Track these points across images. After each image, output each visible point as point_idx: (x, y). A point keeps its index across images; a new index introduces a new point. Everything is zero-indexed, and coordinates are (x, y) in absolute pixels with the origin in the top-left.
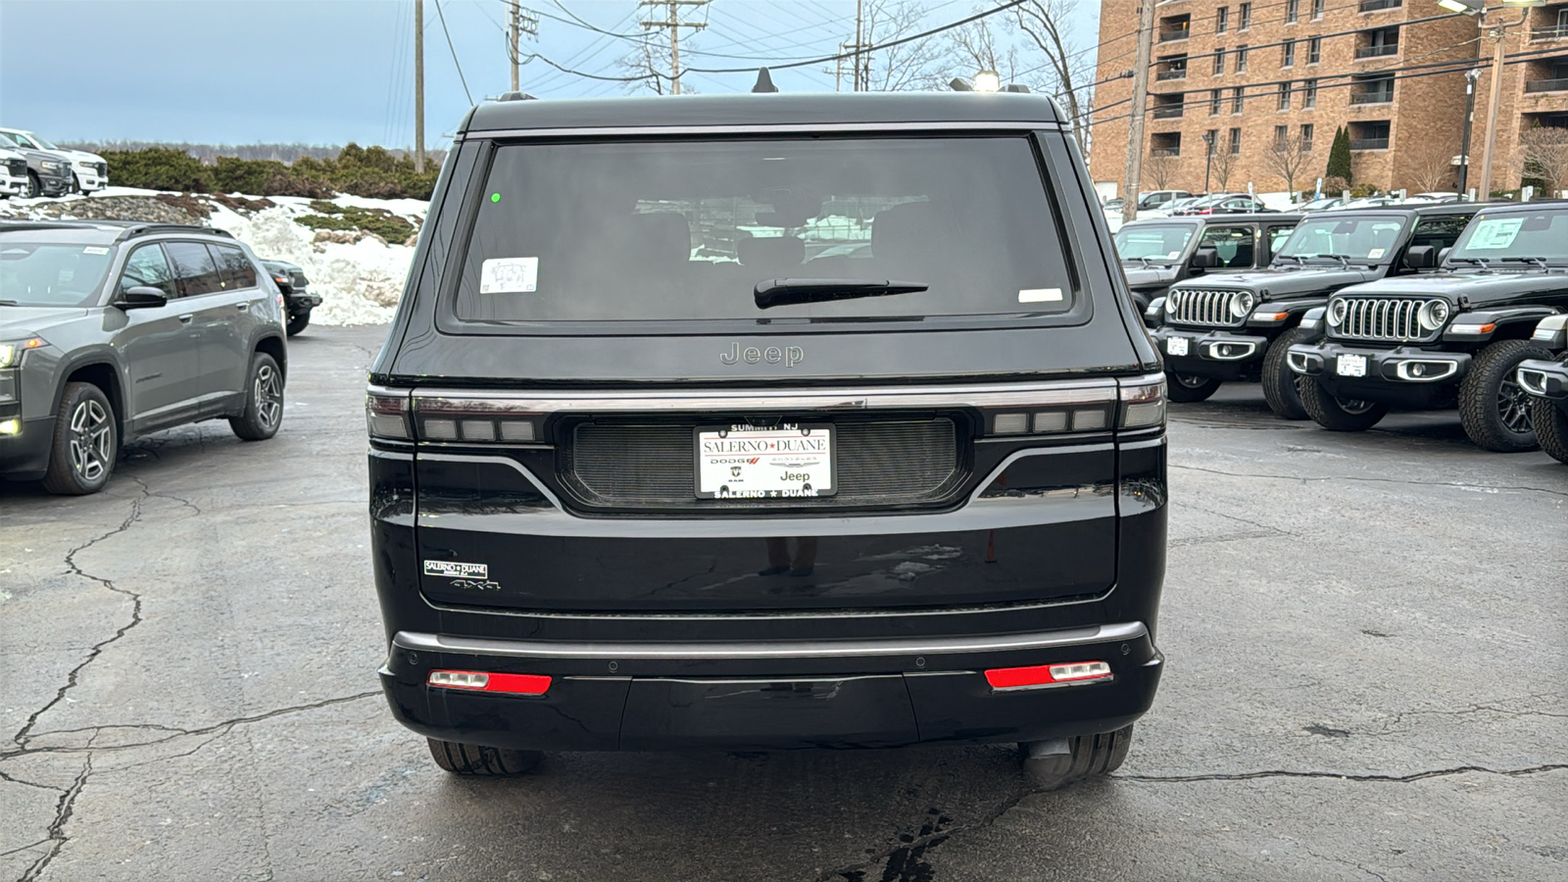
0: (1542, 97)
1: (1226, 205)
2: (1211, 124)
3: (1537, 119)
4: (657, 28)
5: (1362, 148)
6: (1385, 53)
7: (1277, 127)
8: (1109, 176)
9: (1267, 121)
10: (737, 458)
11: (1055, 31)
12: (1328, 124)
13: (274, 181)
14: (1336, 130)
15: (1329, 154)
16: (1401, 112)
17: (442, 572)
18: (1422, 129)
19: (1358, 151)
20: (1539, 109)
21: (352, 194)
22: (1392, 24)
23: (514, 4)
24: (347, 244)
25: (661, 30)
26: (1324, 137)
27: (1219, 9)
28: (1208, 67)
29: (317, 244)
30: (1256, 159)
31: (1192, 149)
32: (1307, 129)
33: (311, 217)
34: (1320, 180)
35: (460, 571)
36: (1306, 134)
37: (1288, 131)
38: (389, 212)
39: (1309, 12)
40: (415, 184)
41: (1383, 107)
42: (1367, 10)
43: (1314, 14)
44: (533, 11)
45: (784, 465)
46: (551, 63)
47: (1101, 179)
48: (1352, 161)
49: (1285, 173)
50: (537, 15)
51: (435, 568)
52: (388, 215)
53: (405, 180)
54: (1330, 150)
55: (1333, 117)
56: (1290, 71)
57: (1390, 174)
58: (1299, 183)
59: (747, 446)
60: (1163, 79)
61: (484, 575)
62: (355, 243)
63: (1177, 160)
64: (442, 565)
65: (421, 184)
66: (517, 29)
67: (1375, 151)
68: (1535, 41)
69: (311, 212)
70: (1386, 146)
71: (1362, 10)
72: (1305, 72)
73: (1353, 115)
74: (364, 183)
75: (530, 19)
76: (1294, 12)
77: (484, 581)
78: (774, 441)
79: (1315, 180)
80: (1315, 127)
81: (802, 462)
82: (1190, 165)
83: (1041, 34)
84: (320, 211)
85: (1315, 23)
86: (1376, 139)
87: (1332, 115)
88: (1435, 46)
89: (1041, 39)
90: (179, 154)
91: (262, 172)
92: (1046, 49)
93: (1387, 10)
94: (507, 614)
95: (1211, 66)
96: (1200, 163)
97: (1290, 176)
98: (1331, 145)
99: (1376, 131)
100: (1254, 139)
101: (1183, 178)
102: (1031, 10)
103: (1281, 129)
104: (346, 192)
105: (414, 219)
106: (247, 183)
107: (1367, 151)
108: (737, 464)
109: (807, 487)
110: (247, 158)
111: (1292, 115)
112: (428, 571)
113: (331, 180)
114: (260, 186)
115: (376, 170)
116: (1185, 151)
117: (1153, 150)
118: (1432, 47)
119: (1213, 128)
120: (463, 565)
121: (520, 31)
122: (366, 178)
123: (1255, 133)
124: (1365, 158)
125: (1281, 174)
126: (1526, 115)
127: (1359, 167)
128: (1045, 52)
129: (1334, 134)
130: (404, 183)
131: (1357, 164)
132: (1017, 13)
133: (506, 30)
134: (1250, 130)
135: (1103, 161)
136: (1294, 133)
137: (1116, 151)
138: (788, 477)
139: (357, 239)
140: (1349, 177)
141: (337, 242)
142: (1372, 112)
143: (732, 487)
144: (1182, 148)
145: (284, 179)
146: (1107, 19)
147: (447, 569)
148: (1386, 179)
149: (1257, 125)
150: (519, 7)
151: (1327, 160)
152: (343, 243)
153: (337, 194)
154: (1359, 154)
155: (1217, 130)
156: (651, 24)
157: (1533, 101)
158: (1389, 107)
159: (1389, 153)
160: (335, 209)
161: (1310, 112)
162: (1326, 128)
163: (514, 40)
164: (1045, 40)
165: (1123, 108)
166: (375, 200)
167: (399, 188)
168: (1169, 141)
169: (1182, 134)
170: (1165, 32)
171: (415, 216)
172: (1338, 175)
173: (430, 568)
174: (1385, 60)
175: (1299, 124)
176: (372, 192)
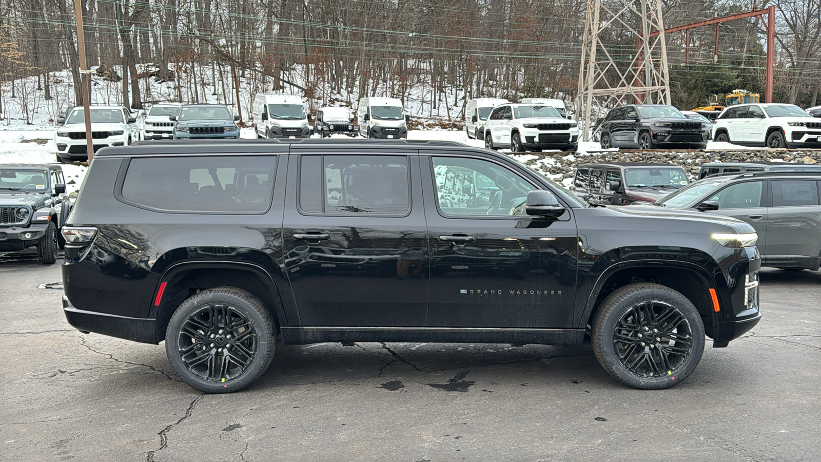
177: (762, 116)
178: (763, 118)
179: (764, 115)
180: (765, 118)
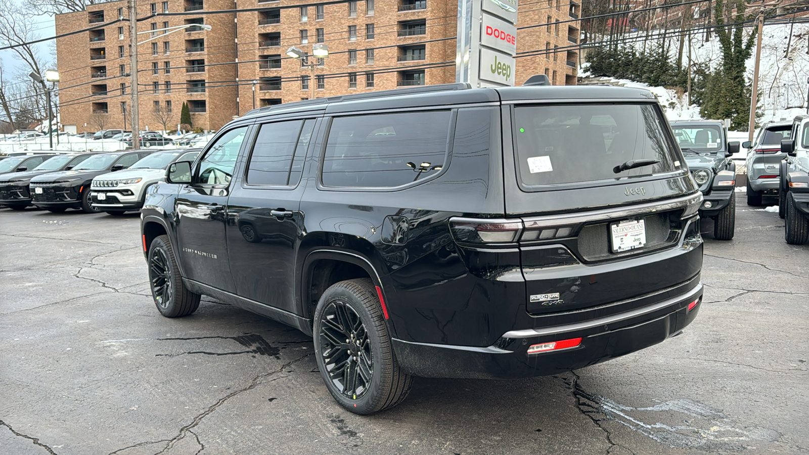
0: (267, 92)
1: (147, 136)
2: (122, 99)
3: (266, 102)
5: (194, 112)
6: (199, 71)
7: (154, 101)
8: (72, 123)
9: (149, 98)
10: (622, 235)
11: (30, 51)
12: (178, 101)
14: (182, 103)
15: (181, 114)
16: (210, 96)
17: (539, 299)
18: (219, 105)
19: (193, 113)
20: (267, 98)
22: (201, 58)
26: (177, 106)
27: (119, 46)
28: (117, 73)
30: (146, 115)
31: (114, 110)
32: (169, 102)
34: (179, 126)
35: (547, 298)
36: (168, 104)
37: (160, 103)
39: (163, 51)
41: (202, 94)
42: (189, 52)
43: (165, 52)
45: (633, 235)
47: (67, 124)
48: (191, 117)
49: (162, 122)
51: (535, 298)
54: (181, 112)
55: (180, 98)
56: (157, 76)
57: (208, 123)
58: (168, 127)
59: (624, 229)
60: (95, 77)
61: (558, 298)
63: (107, 116)
64: (539, 296)
67: (201, 113)
68: (261, 70)
70: (205, 111)
71: (187, 52)
72: (164, 77)
73: (189, 97)
76: (155, 50)
77: (557, 300)
78: (630, 226)
79: (177, 125)
80: (172, 102)
81: (638, 234)
82: (114, 117)
83: (23, 52)
85: (166, 56)
86: (200, 108)
87: (179, 97)
88: (220, 69)
89: (23, 54)
92: (26, 60)
93: (198, 52)
94: (565, 313)
95: (119, 72)
96: (119, 117)
97: (164, 123)
98: (181, 110)
99: (200, 105)
100: (144, 106)
101: (111, 124)
102: (15, 40)
103: (157, 102)
107: (197, 113)
108: (622, 237)
109: (640, 243)
111: (160, 96)
112: (532, 300)
116: (110, 111)
117: (94, 111)
118: (219, 70)
119: (123, 101)
120: (549, 295)
123: (144, 104)
124: (196, 116)
125: (160, 123)
126: (262, 100)
127: (194, 120)
128: (26, 61)
129: (182, 106)
131: (193, 118)
132: (8, 41)
134: (142, 102)
135: (67, 115)
136: (163, 104)
137: (73, 110)
138: (636, 240)
140: (191, 124)
142: (197, 96)
143: (622, 247)
144: (109, 110)
146: (61, 47)
147: (541, 298)
148: (207, 125)
149: (144, 100)
151: (180, 117)
154: (194, 114)
155: (125, 102)
157: (264, 94)
158: (204, 95)
159: (207, 114)
161: (169, 95)
162: (177, 102)
164: (25, 55)
165: (75, 90)
168: (103, 106)
169: (108, 104)
170: (93, 55)
172: (186, 123)
173: (533, 299)
174: (200, 74)
175: (164, 100)
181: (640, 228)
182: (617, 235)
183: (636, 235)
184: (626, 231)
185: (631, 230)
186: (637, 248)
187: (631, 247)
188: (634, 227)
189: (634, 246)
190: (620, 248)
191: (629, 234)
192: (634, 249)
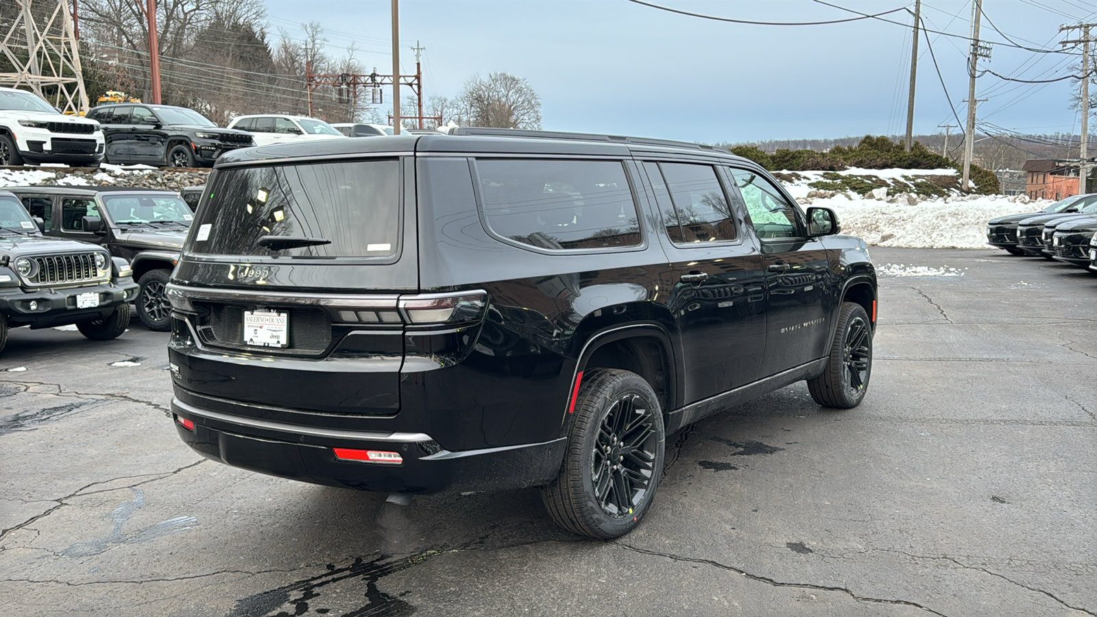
4: (1073, 45)
10: (256, 325)
13: (808, 162)
21: (858, 167)
23: (974, 40)
24: (826, 199)
25: (1076, 45)
29: (808, 199)
33: (819, 182)
38: (875, 177)
40: (901, 159)
44: (988, 42)
45: (271, 330)
46: (997, 75)
50: (991, 44)
52: (874, 179)
53: (895, 156)
59: (260, 320)
62: (831, 197)
65: (904, 158)
66: (975, 55)
69: (821, 179)
74: (866, 160)
75: (986, 48)
78: (268, 318)
81: (277, 329)
84: (827, 179)
90: (753, 149)
91: (801, 157)
104: (854, 166)
105: (892, 181)
106: (791, 164)
108: (256, 328)
109: (278, 342)
110: (792, 149)
113: (845, 159)
114: (798, 165)
115: (876, 151)
121: (978, 57)
122: (868, 156)
130: (894, 158)
133: (968, 56)
138: (273, 336)
139: (832, 195)
141: (821, 197)
143: (254, 339)
145: (814, 160)
150: (978, 41)
152: (824, 198)
153: (848, 167)
156: (1067, 42)
160: (838, 177)
163: (974, 62)
166: (873, 170)
167: (890, 162)
171: (893, 179)
176: (872, 165)
177: (298, 131)
178: (299, 134)
179: (301, 131)
180: (302, 134)
181: (280, 324)
182: (250, 325)
183: (274, 331)
184: (261, 322)
185: (267, 322)
186: (271, 347)
187: (265, 343)
188: (273, 320)
189: (268, 344)
190: (251, 340)
191: (265, 327)
192: (268, 346)
